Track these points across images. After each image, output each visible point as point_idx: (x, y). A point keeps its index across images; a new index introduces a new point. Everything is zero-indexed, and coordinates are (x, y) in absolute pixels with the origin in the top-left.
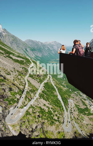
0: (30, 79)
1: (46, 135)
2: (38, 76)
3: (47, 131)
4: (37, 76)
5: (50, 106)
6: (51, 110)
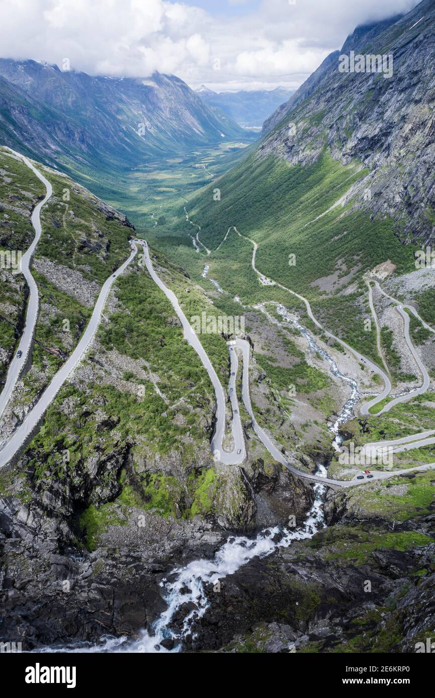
0: (46, 266)
1: (146, 489)
2: (86, 249)
3: (148, 476)
4: (81, 248)
5: (155, 378)
6: (158, 391)
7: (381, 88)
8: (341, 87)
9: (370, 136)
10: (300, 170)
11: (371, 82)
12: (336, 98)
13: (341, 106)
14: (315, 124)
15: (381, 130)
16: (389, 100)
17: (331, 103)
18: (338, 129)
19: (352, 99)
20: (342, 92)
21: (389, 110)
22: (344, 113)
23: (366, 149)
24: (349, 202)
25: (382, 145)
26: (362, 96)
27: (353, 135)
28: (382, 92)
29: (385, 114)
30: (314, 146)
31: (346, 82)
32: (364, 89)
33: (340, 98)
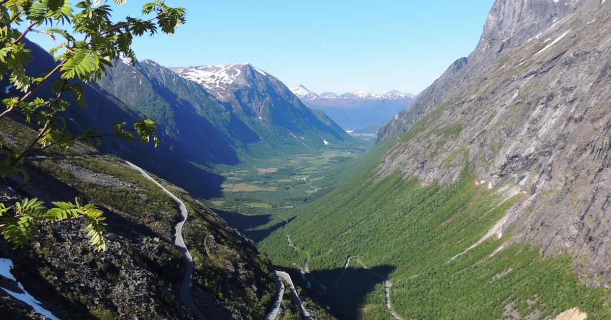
7: (529, 103)
8: (480, 99)
9: (523, 155)
10: (437, 190)
11: (516, 95)
12: (475, 111)
13: (483, 119)
14: (452, 137)
15: (537, 149)
16: (540, 117)
17: (469, 117)
18: (482, 145)
19: (496, 112)
20: (482, 104)
21: (544, 127)
22: (486, 127)
23: (519, 170)
24: (508, 231)
25: (540, 166)
26: (508, 110)
27: (501, 152)
28: (532, 107)
29: (540, 132)
30: (451, 163)
31: (486, 95)
32: (509, 102)
33: (480, 110)
